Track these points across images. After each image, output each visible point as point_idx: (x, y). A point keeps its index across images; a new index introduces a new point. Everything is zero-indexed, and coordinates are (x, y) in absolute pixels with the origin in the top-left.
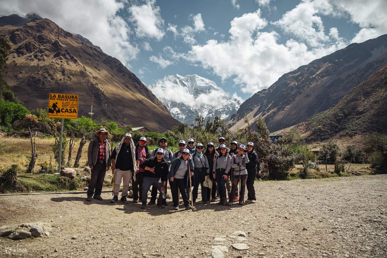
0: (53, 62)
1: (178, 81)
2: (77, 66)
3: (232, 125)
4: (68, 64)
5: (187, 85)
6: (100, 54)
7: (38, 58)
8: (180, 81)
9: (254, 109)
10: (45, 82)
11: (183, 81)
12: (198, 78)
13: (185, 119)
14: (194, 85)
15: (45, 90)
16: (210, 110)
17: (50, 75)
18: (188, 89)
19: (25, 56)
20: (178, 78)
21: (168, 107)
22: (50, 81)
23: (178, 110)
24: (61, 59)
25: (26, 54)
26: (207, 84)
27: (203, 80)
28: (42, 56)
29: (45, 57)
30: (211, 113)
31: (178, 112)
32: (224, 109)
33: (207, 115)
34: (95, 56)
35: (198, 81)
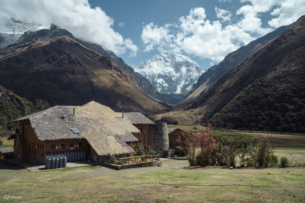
0: (67, 67)
1: (162, 58)
2: (81, 67)
3: (192, 92)
4: (76, 67)
5: (169, 61)
6: (97, 55)
7: (59, 65)
8: (164, 58)
9: (207, 80)
10: (64, 81)
11: (166, 59)
12: (177, 55)
13: (168, 87)
14: (174, 61)
15: (64, 85)
16: (186, 79)
17: (66, 76)
18: (169, 64)
19: (52, 64)
20: (162, 56)
21: (156, 78)
22: (66, 80)
23: (163, 80)
24: (72, 64)
25: (53, 63)
26: (184, 59)
27: (180, 57)
28: (62, 63)
29: (63, 64)
30: (187, 81)
31: (163, 82)
32: (197, 77)
33: (184, 83)
34: (93, 57)
35: (177, 57)
